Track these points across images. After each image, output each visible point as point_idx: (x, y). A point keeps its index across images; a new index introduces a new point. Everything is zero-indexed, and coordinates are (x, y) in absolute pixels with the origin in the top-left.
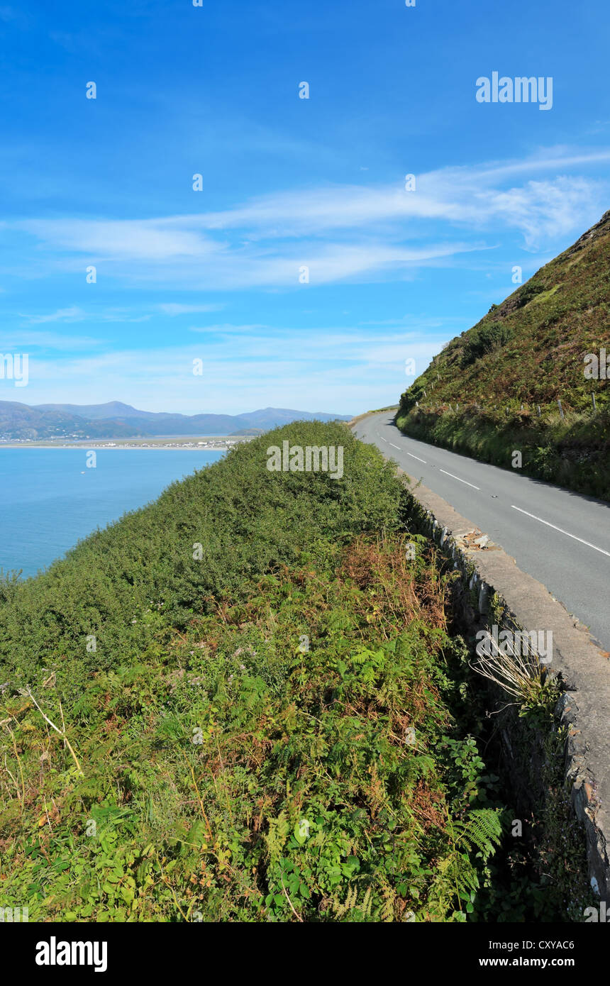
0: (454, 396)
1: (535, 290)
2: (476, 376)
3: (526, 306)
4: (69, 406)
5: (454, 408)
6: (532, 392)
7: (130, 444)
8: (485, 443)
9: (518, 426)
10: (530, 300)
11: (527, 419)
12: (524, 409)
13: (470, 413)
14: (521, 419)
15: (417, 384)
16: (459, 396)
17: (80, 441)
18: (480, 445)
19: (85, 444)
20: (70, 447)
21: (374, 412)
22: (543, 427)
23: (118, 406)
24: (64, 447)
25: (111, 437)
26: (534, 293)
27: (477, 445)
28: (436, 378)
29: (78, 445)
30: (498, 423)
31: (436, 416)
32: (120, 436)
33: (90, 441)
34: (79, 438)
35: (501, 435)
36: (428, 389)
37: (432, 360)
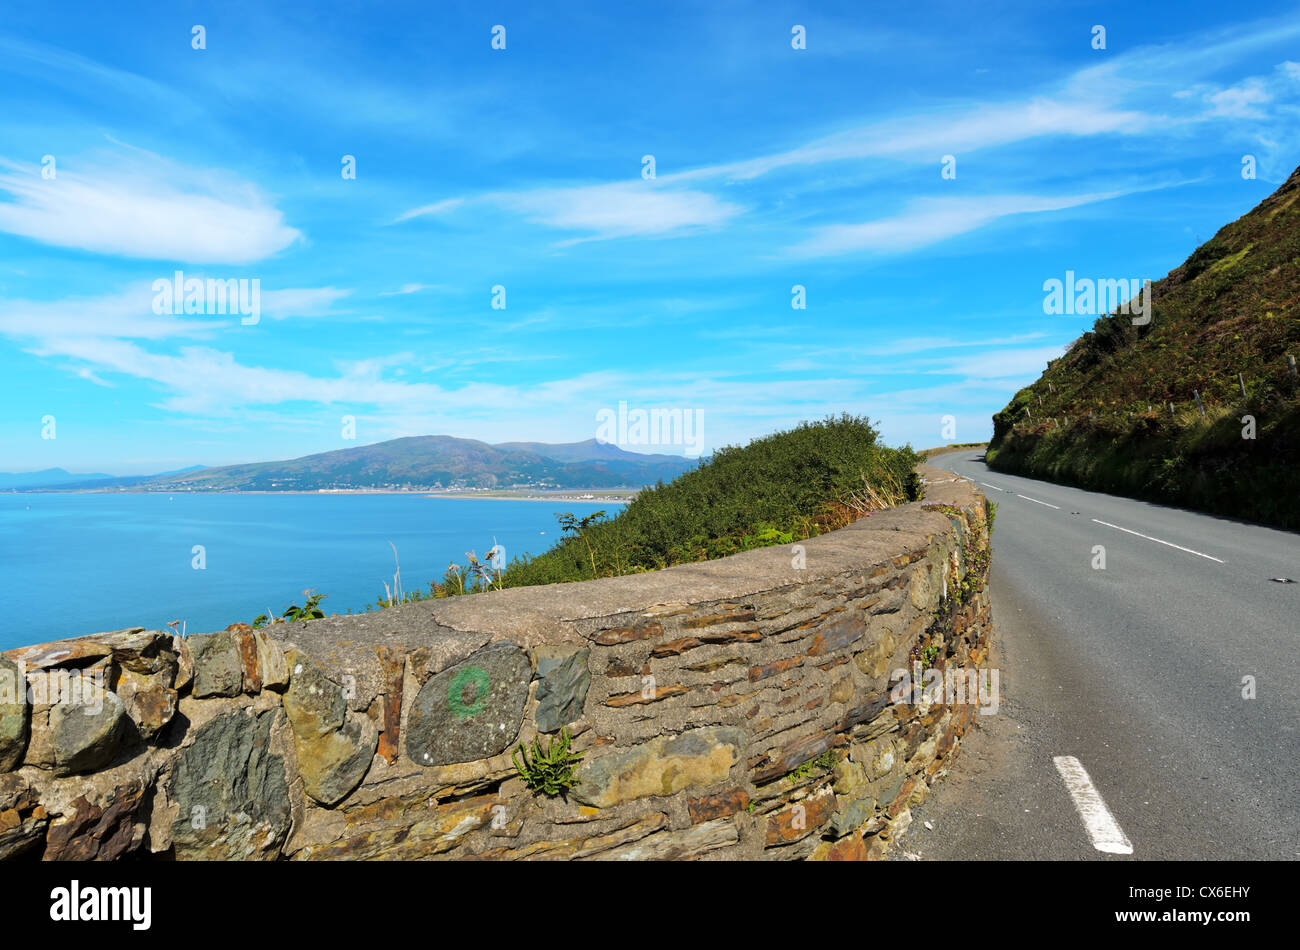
0: (1064, 408)
1: (1213, 254)
2: (1099, 377)
3: (1198, 278)
4: (536, 445)
5: (1061, 423)
6: (1171, 389)
7: (612, 497)
8: (1097, 465)
9: (1145, 432)
10: (1203, 269)
11: (1152, 423)
12: (1152, 411)
13: (1080, 427)
14: (1145, 424)
15: (1019, 399)
16: (1072, 407)
17: (548, 492)
18: (1090, 468)
19: (556, 496)
20: (535, 499)
21: (956, 446)
22: (1177, 432)
23: (594, 444)
24: (529, 499)
25: (587, 486)
26: (1210, 258)
27: (1086, 469)
28: (1047, 389)
29: (546, 496)
30: (1116, 435)
31: (1036, 437)
32: (598, 485)
33: (560, 492)
34: (548, 488)
35: (1119, 450)
36: (1033, 406)
37: (1046, 367)
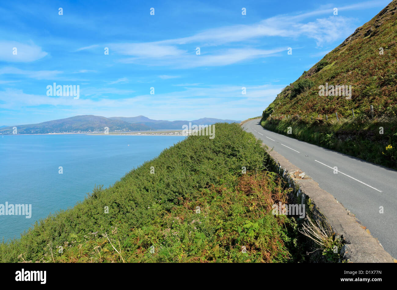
0: (287, 111)
1: (324, 64)
2: (297, 102)
3: (320, 71)
4: (122, 118)
5: (287, 117)
6: (323, 109)
7: (147, 134)
8: (302, 132)
9: (316, 124)
10: (321, 68)
11: (321, 121)
12: (320, 117)
13: (295, 119)
14: (318, 122)
15: (270, 106)
16: (289, 111)
17: (126, 132)
18: (300, 133)
19: (129, 134)
20: (122, 135)
21: (251, 119)
22: (329, 125)
23: (142, 117)
24: (120, 135)
25: (139, 130)
26: (323, 65)
27: (298, 133)
28: (279, 104)
29: (126, 134)
30: (308, 123)
31: (279, 120)
32: (142, 130)
33: (130, 132)
34: (126, 131)
35: (309, 129)
36: (275, 109)
37: (277, 96)
